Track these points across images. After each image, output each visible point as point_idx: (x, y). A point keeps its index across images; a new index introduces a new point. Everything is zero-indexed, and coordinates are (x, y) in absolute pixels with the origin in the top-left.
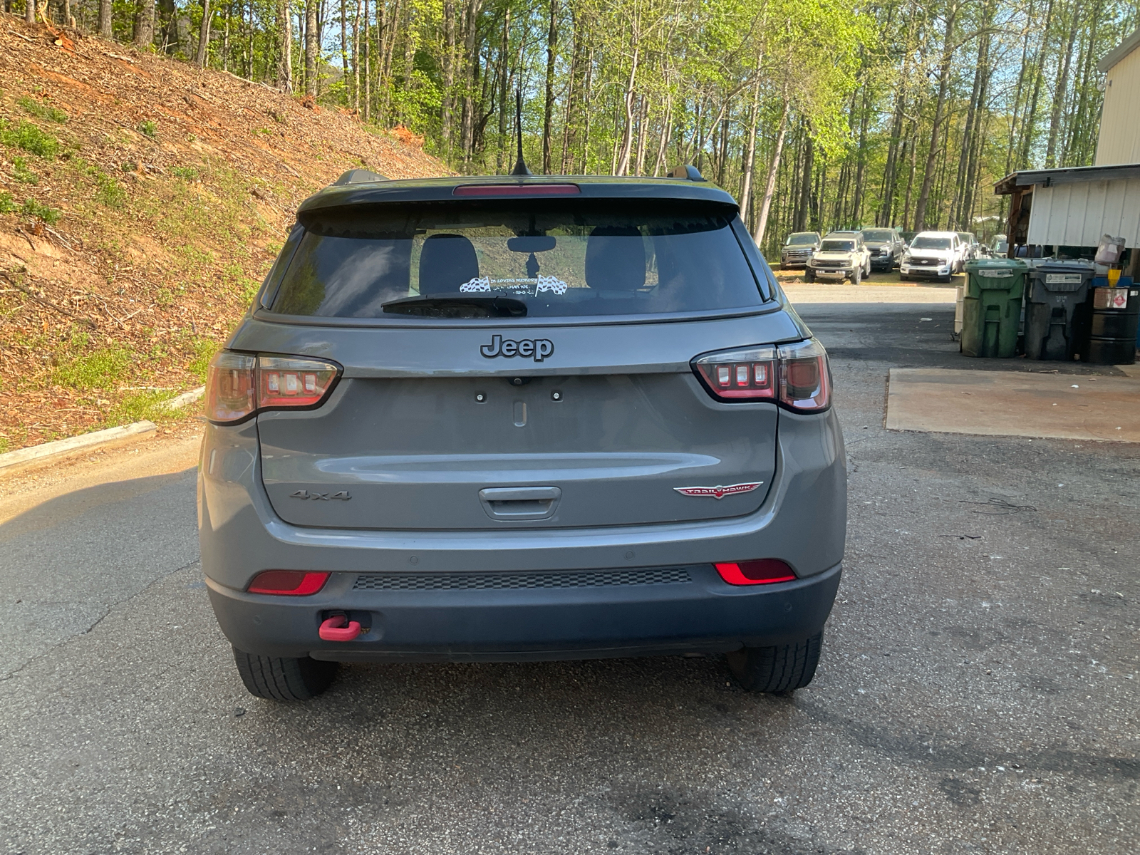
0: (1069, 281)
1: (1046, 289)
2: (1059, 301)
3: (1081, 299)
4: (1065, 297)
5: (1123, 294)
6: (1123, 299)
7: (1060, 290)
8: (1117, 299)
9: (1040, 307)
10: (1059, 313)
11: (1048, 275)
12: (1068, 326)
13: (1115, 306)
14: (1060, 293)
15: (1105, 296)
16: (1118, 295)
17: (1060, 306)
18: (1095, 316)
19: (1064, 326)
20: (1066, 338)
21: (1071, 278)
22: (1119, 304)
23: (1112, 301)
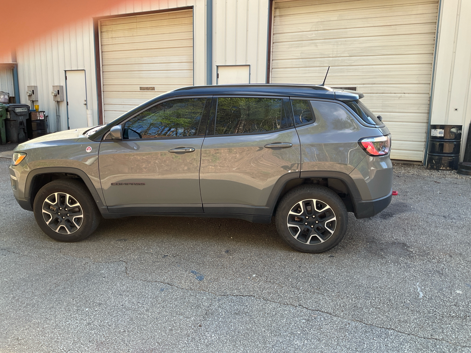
0: (23, 111)
1: (16, 114)
2: (21, 119)
3: (28, 117)
4: (22, 117)
5: (42, 114)
6: (42, 116)
7: (21, 114)
8: (41, 116)
9: (14, 122)
10: (21, 123)
11: (16, 109)
12: (26, 128)
13: (41, 119)
14: (21, 115)
15: (37, 115)
16: (41, 114)
17: (21, 121)
18: (33, 123)
19: (24, 129)
20: (25, 133)
21: (23, 109)
22: (42, 118)
23: (40, 117)
